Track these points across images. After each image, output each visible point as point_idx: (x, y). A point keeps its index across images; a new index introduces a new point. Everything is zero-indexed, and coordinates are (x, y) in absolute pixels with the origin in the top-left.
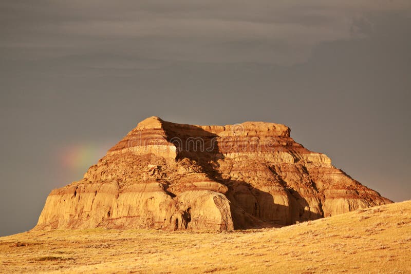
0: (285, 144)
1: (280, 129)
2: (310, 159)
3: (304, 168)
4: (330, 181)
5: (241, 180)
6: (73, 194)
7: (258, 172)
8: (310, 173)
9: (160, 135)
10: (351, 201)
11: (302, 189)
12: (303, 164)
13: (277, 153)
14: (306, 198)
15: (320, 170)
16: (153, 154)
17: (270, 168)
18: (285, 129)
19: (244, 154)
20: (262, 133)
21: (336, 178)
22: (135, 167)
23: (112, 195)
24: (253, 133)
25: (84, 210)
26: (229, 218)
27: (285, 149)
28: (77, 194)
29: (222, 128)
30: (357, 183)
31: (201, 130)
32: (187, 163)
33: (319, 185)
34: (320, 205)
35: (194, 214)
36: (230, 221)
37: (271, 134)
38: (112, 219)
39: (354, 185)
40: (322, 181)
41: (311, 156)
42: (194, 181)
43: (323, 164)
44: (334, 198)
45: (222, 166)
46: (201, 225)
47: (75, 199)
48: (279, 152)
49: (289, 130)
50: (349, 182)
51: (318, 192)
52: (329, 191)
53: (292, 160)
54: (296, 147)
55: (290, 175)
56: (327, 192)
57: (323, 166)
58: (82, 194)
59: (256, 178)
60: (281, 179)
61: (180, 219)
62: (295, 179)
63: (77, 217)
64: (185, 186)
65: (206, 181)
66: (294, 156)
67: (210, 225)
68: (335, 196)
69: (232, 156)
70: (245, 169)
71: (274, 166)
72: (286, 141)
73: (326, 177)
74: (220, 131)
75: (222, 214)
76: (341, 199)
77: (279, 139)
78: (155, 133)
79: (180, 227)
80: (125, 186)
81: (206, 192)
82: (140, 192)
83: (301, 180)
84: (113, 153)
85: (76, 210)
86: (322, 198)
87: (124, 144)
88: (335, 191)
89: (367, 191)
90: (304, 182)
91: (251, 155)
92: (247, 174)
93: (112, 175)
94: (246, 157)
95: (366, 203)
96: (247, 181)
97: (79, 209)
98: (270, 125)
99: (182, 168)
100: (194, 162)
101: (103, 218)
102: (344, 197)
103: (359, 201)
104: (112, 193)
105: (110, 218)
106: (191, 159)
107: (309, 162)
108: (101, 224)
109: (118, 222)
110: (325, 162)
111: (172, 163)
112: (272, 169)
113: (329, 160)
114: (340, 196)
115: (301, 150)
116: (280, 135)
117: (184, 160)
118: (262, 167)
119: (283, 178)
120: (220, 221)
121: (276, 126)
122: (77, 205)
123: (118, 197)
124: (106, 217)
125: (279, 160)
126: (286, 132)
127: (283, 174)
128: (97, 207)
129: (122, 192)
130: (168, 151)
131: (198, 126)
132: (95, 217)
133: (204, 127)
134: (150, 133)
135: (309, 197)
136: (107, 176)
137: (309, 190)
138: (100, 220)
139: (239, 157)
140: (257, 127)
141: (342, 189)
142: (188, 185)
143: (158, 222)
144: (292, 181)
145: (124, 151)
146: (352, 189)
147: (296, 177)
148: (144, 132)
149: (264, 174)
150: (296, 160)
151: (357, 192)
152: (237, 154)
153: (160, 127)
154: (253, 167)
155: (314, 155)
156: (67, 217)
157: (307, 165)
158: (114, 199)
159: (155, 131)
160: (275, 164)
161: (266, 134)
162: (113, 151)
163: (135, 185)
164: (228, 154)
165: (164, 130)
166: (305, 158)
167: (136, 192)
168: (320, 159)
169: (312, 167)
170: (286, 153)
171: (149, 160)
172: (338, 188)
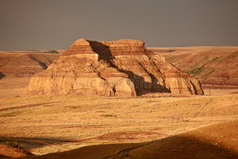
0: (143, 51)
1: (140, 43)
2: (155, 58)
3: (154, 62)
4: (166, 69)
5: (128, 70)
6: (51, 78)
7: (135, 65)
8: (156, 65)
9: (89, 49)
10: (178, 79)
11: (155, 73)
12: (153, 60)
13: (140, 55)
14: (157, 78)
15: (161, 63)
16: (87, 58)
17: (139, 63)
18: (142, 43)
19: (125, 56)
20: (132, 45)
21: (169, 67)
22: (80, 64)
23: (72, 79)
24: (127, 45)
25: (58, 85)
26: (134, 90)
27: (143, 53)
28: (53, 77)
29: (111, 42)
30: (179, 69)
31: (101, 44)
32: (103, 62)
33: (162, 71)
34: (164, 81)
35: (117, 89)
36: (135, 92)
37: (136, 45)
38: (74, 90)
39: (178, 70)
40: (163, 69)
41: (156, 56)
42: (112, 72)
43: (161, 60)
44: (170, 77)
45: (116, 63)
46: (121, 94)
47: (52, 80)
48: (141, 55)
49: (144, 44)
50: (175, 69)
51: (162, 74)
52: (167, 74)
53: (148, 58)
54: (148, 52)
55: (148, 66)
56: (166, 74)
57: (162, 62)
58: (56, 78)
59: (134, 69)
60: (145, 69)
61: (112, 91)
62: (151, 68)
63: (54, 89)
64: (109, 75)
65: (118, 72)
66: (148, 57)
67: (125, 94)
68: (170, 76)
69: (119, 57)
70: (128, 64)
71: (141, 62)
72: (143, 49)
73: (164, 67)
74: (110, 44)
75: (131, 88)
76: (174, 78)
77: (140, 48)
78: (86, 48)
79: (112, 94)
80: (78, 74)
81: (120, 78)
82: (87, 77)
83: (154, 69)
84: (65, 57)
85: (54, 85)
86: (164, 77)
87: (70, 52)
88: (170, 74)
89: (184, 73)
90: (155, 70)
91: (129, 57)
92: (130, 67)
93: (68, 68)
94: (127, 58)
95: (184, 79)
96: (131, 70)
97: (55, 85)
98: (135, 41)
99: (102, 65)
100: (105, 61)
101: (70, 89)
102: (175, 77)
103: (182, 78)
104: (72, 77)
105: (73, 89)
106: (104, 60)
107: (155, 60)
108: (69, 92)
109: (78, 91)
110: (162, 59)
111: (97, 63)
112: (140, 64)
113: (164, 58)
114: (173, 76)
115: (150, 53)
116: (140, 46)
117: (101, 60)
118: (136, 63)
119: (146, 68)
120: (131, 92)
121: (138, 42)
122: (54, 83)
123: (75, 79)
124: (71, 89)
125: (142, 59)
126: (143, 44)
127: (145, 66)
128: (65, 84)
129: (77, 77)
130: (94, 56)
131: (100, 42)
132: (66, 89)
133: (103, 42)
134: (84, 48)
135: (159, 77)
136: (65, 68)
137: (158, 74)
138: (68, 91)
139: (123, 58)
140: (129, 42)
141: (173, 73)
142: (110, 74)
143: (100, 92)
144: (150, 70)
145: (71, 56)
146: (177, 73)
147: (151, 67)
148: (80, 47)
149: (138, 67)
150: (150, 59)
151: (180, 74)
152: (121, 56)
153: (89, 45)
154: (132, 63)
155: (157, 55)
156: (49, 88)
157: (154, 61)
158: (74, 80)
159: (86, 47)
160: (141, 61)
161: (134, 45)
162: (65, 55)
163: (84, 74)
164: (117, 56)
165: (91, 46)
166: (153, 57)
167: (85, 77)
168: (160, 58)
169: (157, 62)
170: (145, 55)
171: (86, 61)
172: (171, 73)
